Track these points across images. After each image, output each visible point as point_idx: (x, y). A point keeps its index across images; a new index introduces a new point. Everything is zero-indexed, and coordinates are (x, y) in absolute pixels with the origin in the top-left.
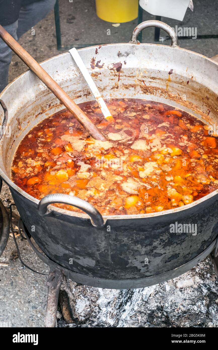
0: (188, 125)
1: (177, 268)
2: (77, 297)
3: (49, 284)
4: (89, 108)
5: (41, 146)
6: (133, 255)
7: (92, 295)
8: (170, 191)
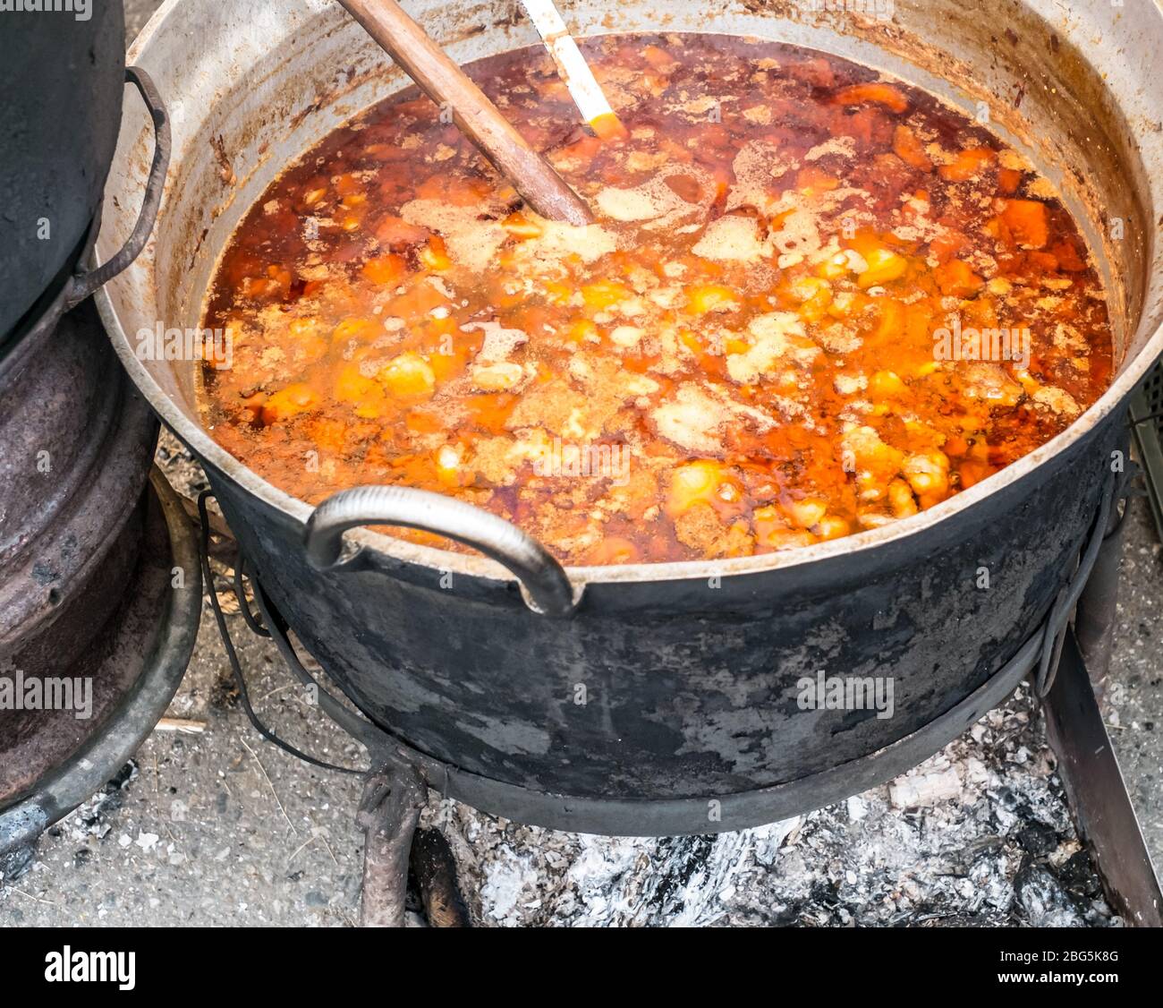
0: (934, 150)
1: (882, 750)
2: (490, 855)
3: (367, 819)
4: (519, 78)
5: (320, 253)
6: (700, 710)
7: (550, 844)
8: (854, 436)
